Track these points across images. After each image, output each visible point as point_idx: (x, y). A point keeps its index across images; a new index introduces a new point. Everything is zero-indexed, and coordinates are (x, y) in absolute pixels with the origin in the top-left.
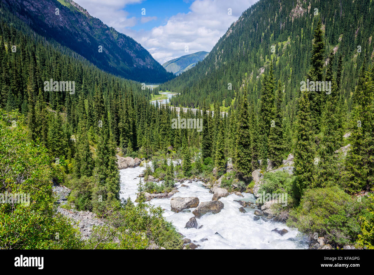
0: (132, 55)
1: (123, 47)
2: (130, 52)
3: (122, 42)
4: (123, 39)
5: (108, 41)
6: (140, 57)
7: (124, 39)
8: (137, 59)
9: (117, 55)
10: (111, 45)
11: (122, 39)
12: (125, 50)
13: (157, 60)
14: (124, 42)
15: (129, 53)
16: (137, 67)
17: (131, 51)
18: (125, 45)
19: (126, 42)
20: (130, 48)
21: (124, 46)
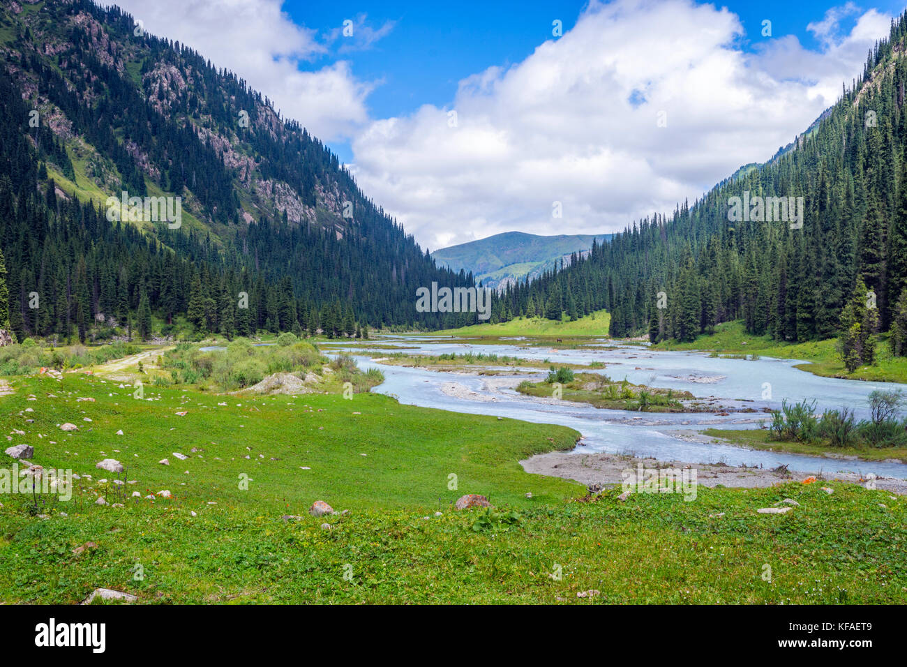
0: (232, 159)
1: (176, 109)
2: (219, 142)
3: (173, 85)
4: (181, 69)
5: (76, 67)
6: (280, 176)
7: (188, 72)
8: (263, 187)
9: (131, 147)
10: (98, 90)
11: (174, 70)
12: (189, 127)
13: (377, 205)
14: (182, 85)
15: (217, 146)
16: (264, 222)
17: (229, 137)
18: (194, 103)
19: (198, 87)
20: (225, 119)
21: (186, 104)
